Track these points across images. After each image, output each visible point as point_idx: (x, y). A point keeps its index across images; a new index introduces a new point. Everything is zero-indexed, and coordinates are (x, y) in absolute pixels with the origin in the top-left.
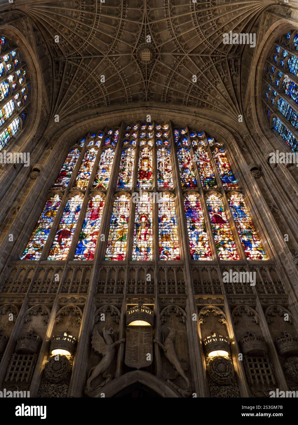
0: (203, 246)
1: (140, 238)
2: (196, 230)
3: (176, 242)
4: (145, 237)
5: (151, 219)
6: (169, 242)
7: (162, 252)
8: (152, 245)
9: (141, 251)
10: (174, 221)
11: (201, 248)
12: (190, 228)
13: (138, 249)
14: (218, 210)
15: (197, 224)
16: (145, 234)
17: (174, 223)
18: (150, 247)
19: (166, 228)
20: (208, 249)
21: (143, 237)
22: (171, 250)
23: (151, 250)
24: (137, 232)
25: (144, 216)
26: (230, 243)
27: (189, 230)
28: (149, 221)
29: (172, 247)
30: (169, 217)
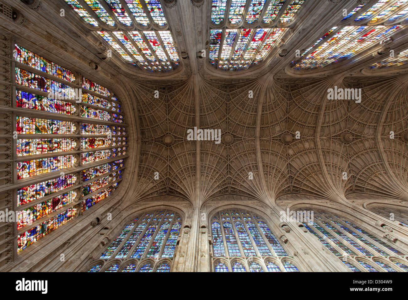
0: (31, 196)
1: (39, 144)
2: (47, 187)
3: (35, 173)
4: (39, 148)
5: (56, 151)
6: (35, 167)
7: (25, 163)
8: (32, 154)
9: (26, 146)
10: (55, 169)
11: (29, 195)
12: (48, 182)
13: (28, 144)
14: (64, 201)
15: (52, 187)
16: (42, 148)
17: (53, 169)
18: (30, 153)
19: (48, 164)
20: (28, 201)
21: (40, 146)
22: (27, 171)
23: (27, 155)
24: (45, 141)
25: (58, 146)
26: (34, 217)
27: (47, 182)
28: (54, 150)
29: (31, 171)
30: (59, 165)
